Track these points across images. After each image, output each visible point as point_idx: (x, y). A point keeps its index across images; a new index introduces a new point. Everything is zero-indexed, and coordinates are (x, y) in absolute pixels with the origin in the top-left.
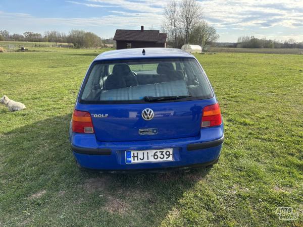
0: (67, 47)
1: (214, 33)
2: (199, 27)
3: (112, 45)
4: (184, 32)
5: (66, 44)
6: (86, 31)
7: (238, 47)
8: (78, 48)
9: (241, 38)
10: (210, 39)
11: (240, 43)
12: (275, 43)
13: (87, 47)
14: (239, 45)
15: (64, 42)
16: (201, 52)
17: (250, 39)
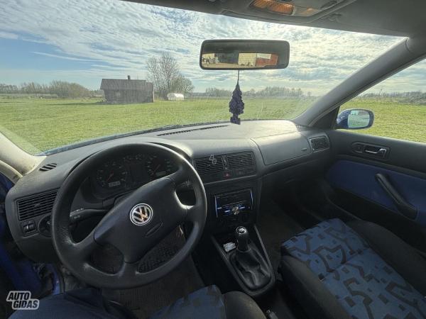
0: (49, 98)
1: (191, 84)
2: (178, 79)
3: (100, 96)
4: (166, 83)
5: (49, 95)
6: (71, 82)
7: (206, 96)
8: (64, 98)
10: (187, 89)
13: (74, 97)
15: (46, 93)
16: (183, 99)
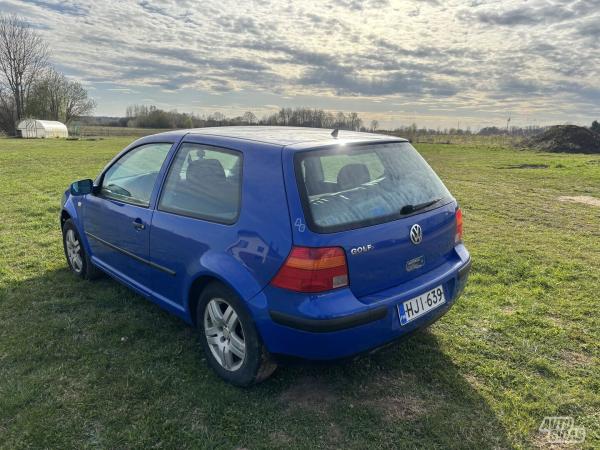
1: (84, 96)
2: (46, 83)
7: (131, 127)
9: (134, 109)
10: (75, 109)
11: (132, 118)
12: (194, 119)
14: (130, 122)
16: (67, 136)
17: (149, 110)
